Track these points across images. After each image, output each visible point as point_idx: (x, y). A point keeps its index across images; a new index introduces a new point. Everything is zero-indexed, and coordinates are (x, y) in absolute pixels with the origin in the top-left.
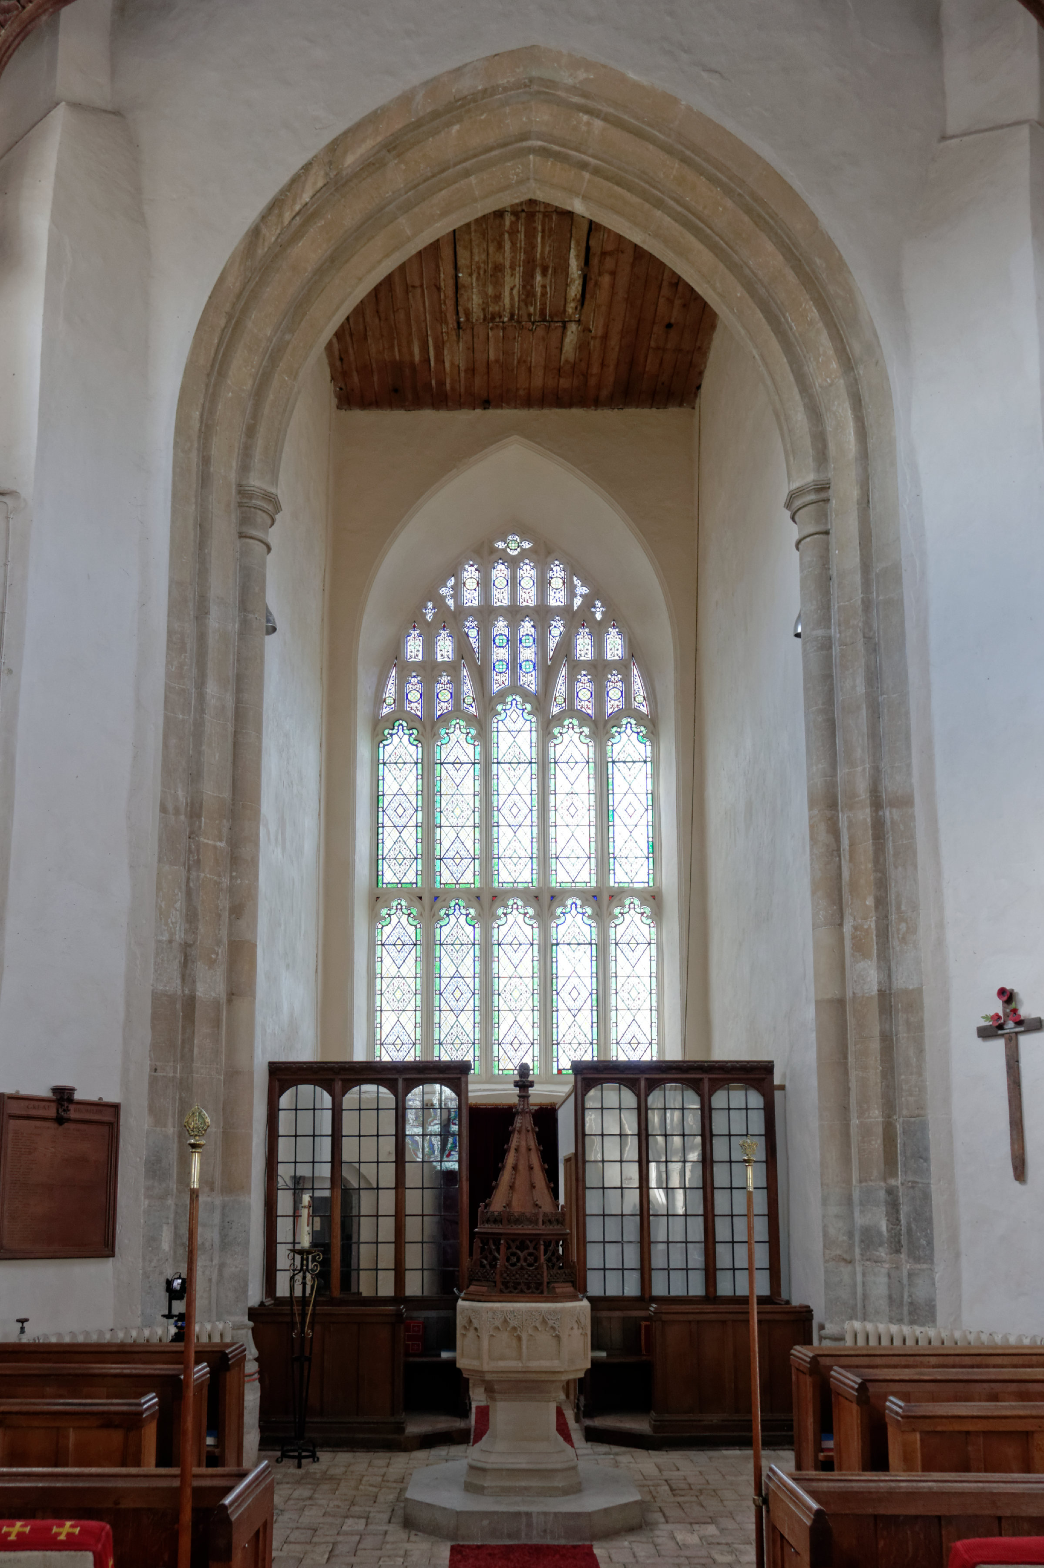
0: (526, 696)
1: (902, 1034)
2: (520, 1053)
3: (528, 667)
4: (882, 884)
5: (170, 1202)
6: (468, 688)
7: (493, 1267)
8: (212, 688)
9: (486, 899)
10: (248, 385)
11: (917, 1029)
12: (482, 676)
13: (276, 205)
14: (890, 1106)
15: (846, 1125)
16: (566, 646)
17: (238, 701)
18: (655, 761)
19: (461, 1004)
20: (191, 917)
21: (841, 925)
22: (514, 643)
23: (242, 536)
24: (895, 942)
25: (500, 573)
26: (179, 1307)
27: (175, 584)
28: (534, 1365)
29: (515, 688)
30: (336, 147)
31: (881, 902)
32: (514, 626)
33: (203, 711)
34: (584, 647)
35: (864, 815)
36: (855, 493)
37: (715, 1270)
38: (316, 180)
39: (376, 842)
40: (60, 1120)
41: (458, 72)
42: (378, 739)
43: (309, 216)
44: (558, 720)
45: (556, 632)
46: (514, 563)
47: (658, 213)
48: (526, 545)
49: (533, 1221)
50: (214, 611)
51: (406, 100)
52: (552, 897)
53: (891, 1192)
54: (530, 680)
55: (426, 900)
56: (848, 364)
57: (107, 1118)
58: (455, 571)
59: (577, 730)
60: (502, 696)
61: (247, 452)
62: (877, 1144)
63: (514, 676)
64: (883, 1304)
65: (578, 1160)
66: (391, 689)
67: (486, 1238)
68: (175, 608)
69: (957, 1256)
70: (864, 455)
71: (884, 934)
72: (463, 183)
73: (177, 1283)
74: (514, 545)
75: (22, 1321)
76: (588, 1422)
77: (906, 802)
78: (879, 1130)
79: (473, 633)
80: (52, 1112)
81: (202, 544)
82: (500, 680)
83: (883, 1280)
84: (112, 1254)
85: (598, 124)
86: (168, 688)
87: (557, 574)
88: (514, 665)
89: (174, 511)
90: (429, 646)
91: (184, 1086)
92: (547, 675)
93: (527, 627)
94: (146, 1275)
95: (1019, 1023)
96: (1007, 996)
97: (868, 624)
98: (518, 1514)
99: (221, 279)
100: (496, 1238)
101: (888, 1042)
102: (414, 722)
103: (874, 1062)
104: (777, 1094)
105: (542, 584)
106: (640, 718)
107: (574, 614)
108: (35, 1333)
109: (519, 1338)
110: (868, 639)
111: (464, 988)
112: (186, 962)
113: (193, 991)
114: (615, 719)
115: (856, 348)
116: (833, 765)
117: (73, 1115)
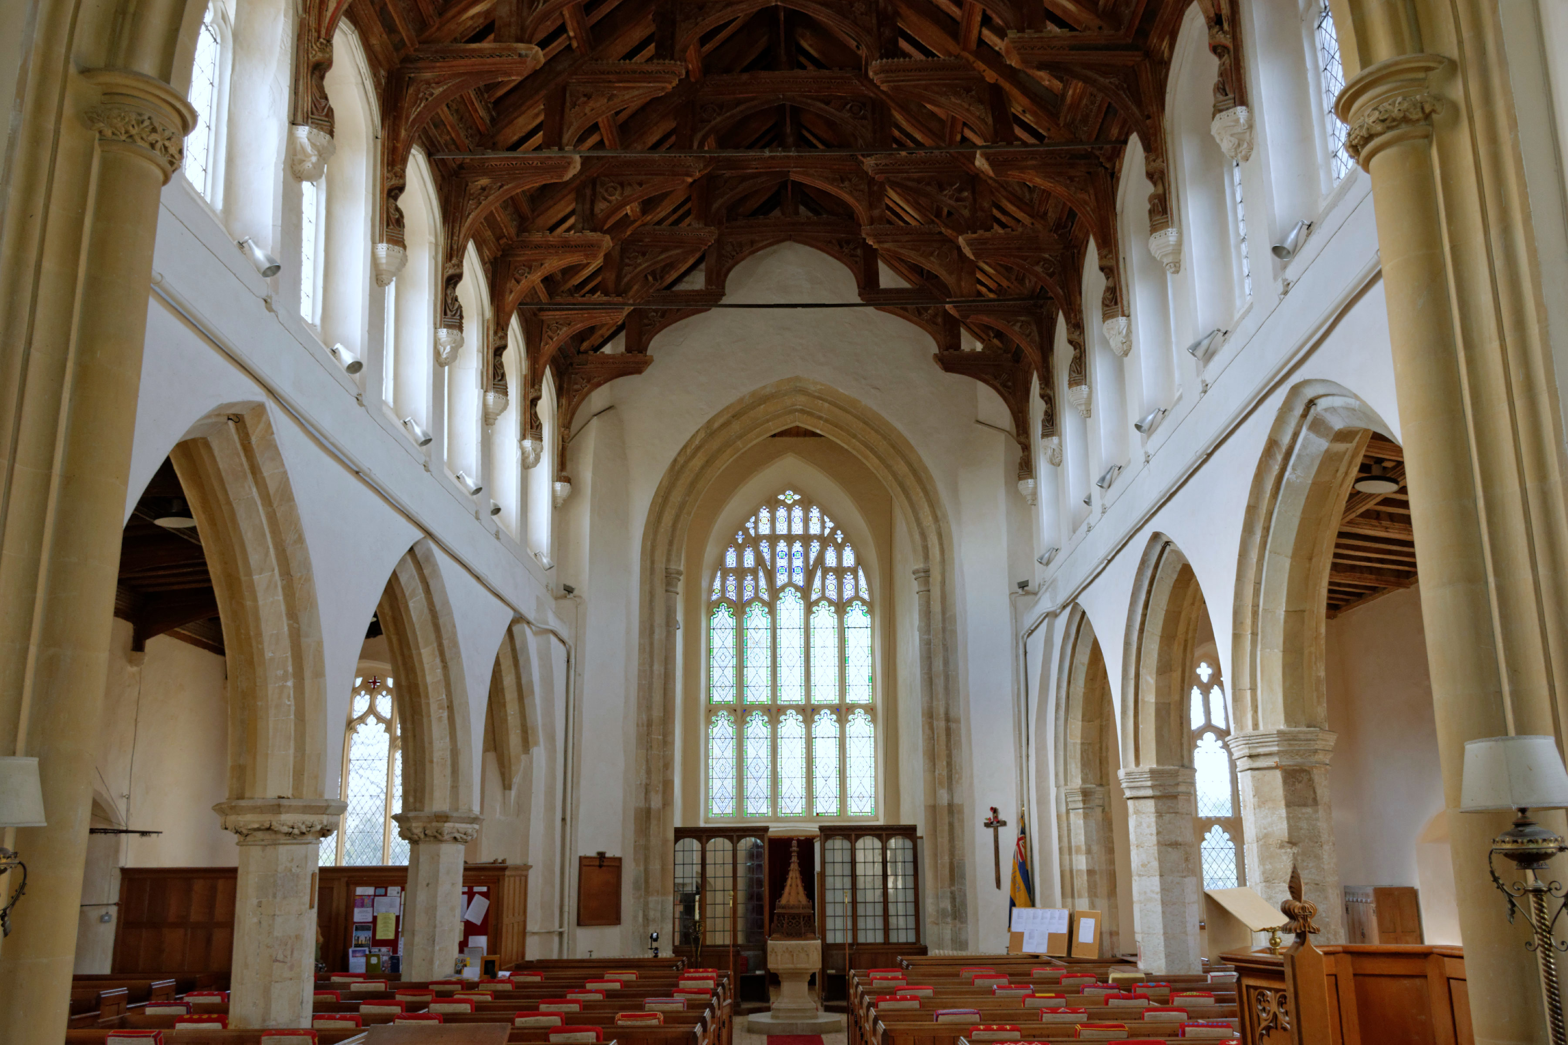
0: (797, 588)
1: (956, 824)
2: (794, 804)
3: (798, 570)
4: (949, 756)
5: (642, 900)
6: (763, 583)
7: (782, 927)
8: (656, 667)
9: (774, 711)
10: (670, 525)
11: (962, 821)
12: (771, 576)
13: (685, 447)
14: (952, 854)
15: (936, 862)
16: (821, 558)
17: (666, 669)
18: (873, 628)
19: (759, 774)
20: (649, 772)
21: (934, 771)
22: (790, 556)
23: (667, 591)
24: (954, 782)
25: (782, 513)
26: (655, 945)
27: (641, 622)
28: (799, 966)
29: (790, 583)
30: (710, 422)
31: (949, 764)
32: (790, 546)
33: (652, 678)
34: (831, 558)
35: (942, 724)
36: (939, 578)
37: (889, 929)
38: (702, 435)
39: (709, 677)
40: (600, 866)
41: (765, 387)
42: (710, 614)
43: (698, 448)
44: (816, 603)
45: (814, 550)
46: (789, 508)
47: (854, 440)
48: (797, 497)
49: (798, 907)
50: (657, 631)
51: (741, 400)
52: (813, 710)
53: (952, 893)
54: (799, 579)
55: (739, 712)
56: (936, 519)
57: (617, 864)
58: (756, 513)
59: (827, 608)
60: (783, 588)
61: (669, 552)
62: (947, 871)
63: (790, 576)
64: (949, 942)
65: (823, 874)
66: (717, 584)
67: (779, 915)
68: (641, 633)
69: (978, 920)
70: (943, 561)
71: (950, 778)
72: (766, 425)
73: (655, 935)
74: (790, 497)
75: (590, 952)
76: (825, 1003)
77: (958, 721)
78: (947, 866)
79: (765, 550)
80: (597, 863)
81: (651, 601)
82: (781, 579)
83: (949, 932)
84: (620, 924)
85: (826, 405)
86: (639, 670)
87: (815, 513)
88: (790, 570)
89: (641, 589)
90: (740, 558)
91: (647, 848)
92: (809, 575)
93: (797, 547)
94: (633, 933)
95: (998, 822)
96: (994, 810)
97: (944, 639)
98: (792, 1024)
99: (661, 483)
100: (783, 915)
101: (951, 825)
102: (731, 603)
103: (946, 834)
104: (919, 840)
105: (806, 521)
106: (864, 602)
107: (825, 538)
108: (595, 956)
109: (793, 956)
110: (944, 645)
111: (761, 765)
112: (647, 792)
113: (650, 805)
114: (850, 602)
115: (939, 514)
116: (931, 698)
117: (605, 864)
